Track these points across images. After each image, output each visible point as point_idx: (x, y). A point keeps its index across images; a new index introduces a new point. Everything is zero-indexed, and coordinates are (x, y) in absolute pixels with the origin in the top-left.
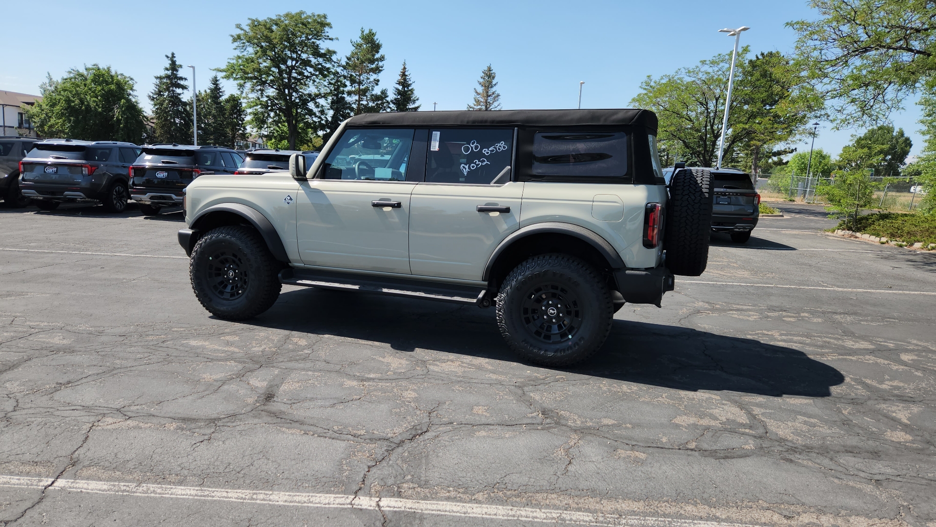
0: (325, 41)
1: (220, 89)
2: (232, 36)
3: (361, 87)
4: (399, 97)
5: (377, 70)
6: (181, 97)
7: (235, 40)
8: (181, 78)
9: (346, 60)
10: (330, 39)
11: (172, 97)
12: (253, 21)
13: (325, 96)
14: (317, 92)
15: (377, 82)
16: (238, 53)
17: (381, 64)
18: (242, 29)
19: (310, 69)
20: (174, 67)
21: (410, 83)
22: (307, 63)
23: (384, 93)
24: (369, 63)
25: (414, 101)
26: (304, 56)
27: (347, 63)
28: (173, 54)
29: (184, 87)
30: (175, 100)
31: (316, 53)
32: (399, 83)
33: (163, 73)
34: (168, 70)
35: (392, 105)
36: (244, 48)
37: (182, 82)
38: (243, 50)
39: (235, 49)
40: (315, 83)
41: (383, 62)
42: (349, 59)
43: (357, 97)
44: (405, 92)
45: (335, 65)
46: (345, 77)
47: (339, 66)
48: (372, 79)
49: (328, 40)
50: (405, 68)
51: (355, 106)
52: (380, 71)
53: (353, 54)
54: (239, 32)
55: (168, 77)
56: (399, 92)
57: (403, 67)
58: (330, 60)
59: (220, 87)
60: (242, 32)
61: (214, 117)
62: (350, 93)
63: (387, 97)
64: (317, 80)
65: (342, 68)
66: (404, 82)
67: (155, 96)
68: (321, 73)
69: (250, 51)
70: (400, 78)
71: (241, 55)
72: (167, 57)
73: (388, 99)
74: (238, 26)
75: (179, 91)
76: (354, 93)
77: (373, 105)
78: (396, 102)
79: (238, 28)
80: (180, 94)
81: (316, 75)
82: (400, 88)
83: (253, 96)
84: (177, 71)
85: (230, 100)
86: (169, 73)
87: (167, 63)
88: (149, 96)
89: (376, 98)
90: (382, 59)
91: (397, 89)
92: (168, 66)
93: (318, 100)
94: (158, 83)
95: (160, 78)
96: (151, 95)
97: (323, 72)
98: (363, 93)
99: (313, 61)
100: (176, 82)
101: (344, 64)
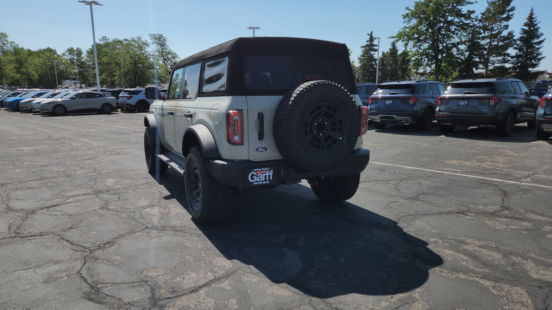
0: (467, 5)
1: (396, 48)
2: (403, 15)
3: (493, 33)
4: (525, 35)
5: (508, 18)
6: (374, 56)
7: (404, 17)
8: (375, 45)
9: (481, 15)
10: (471, 3)
11: (369, 57)
12: (417, 3)
13: (464, 43)
14: (459, 41)
15: (507, 27)
16: (405, 25)
17: (511, 13)
18: (409, 10)
19: (454, 27)
20: (372, 39)
21: (536, 23)
22: (451, 23)
23: (511, 34)
24: (499, 14)
25: (538, 37)
26: (450, 18)
27: (482, 17)
28: (372, 32)
29: (376, 50)
30: (371, 59)
31: (459, 14)
32: (526, 25)
33: (365, 44)
34: (368, 42)
35: (518, 42)
36: (409, 21)
37: (375, 48)
38: (409, 23)
39: (404, 23)
40: (458, 35)
41: (513, 12)
42: (483, 14)
43: (489, 40)
44: (531, 31)
45: (474, 20)
46: (480, 27)
47: (477, 20)
48: (503, 25)
49: (469, 4)
50: (532, 13)
51: (487, 47)
52: (510, 19)
53: (488, 10)
54: (408, 12)
55: (367, 46)
56: (524, 31)
57: (530, 12)
58: (469, 18)
59: (396, 47)
60: (410, 11)
61: (391, 65)
62: (483, 38)
63: (514, 36)
64: (459, 33)
65: (478, 22)
66: (531, 22)
67: (361, 58)
68: (463, 28)
69: (414, 21)
70: (527, 21)
71: (408, 26)
72: (368, 34)
73: (515, 38)
74: (407, 8)
75: (373, 53)
76: (487, 37)
77: (503, 44)
78: (521, 39)
79: (407, 9)
80: (373, 55)
81: (458, 30)
82: (526, 28)
83: (414, 50)
84: (373, 41)
85: (402, 54)
86: (369, 43)
87: (368, 37)
88: (358, 58)
89: (505, 39)
90: (513, 9)
91: (523, 29)
92: (368, 39)
93: (459, 46)
94: (364, 50)
95: (364, 47)
96: (360, 57)
97: (463, 27)
98: (495, 36)
99: (457, 20)
100: (372, 48)
101: (480, 18)
